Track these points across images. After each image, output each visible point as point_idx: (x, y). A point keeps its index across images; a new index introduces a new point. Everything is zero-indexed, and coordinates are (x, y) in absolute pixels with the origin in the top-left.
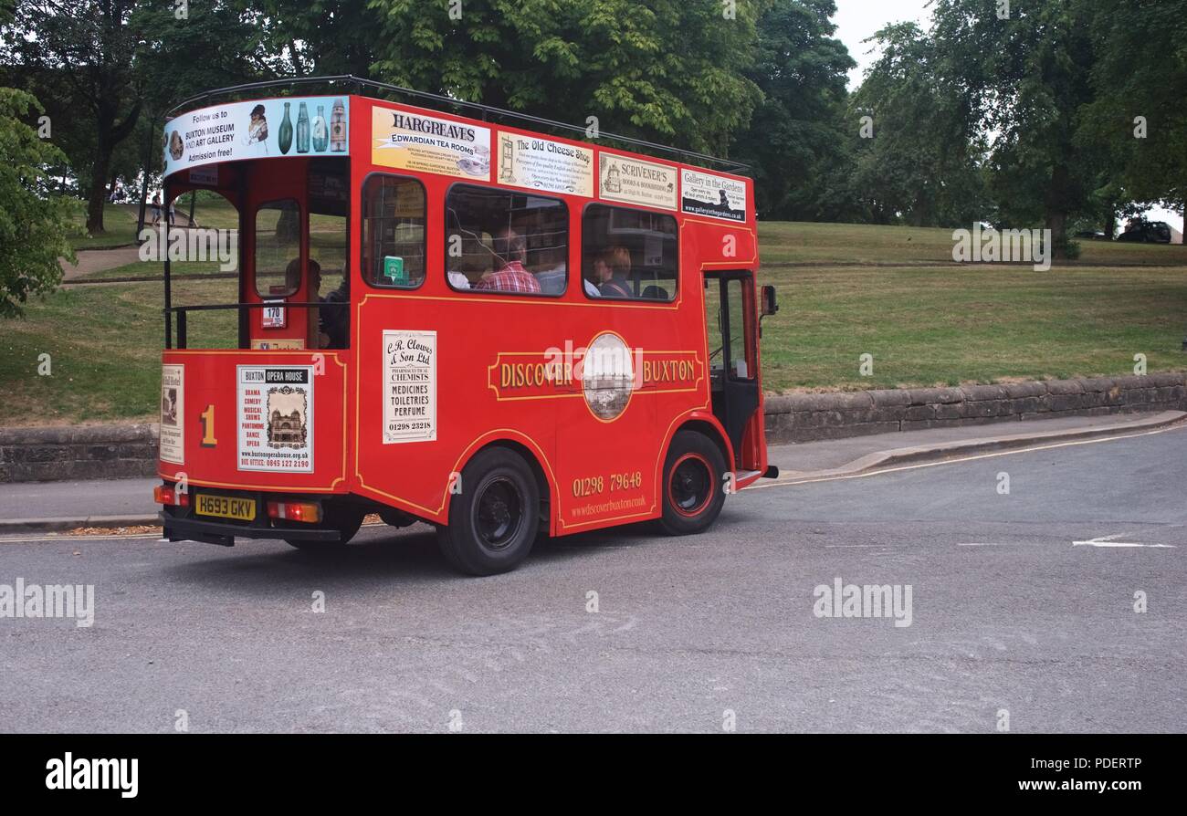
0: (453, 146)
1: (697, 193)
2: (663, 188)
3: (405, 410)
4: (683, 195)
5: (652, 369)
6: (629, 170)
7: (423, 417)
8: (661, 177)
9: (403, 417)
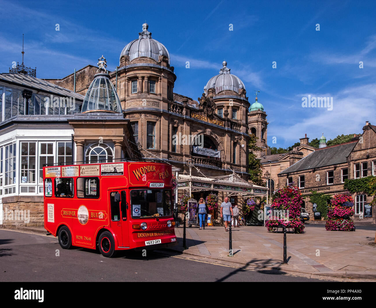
0: (55, 172)
1: (106, 170)
2: (96, 171)
4: (101, 171)
5: (93, 214)
6: (87, 168)
8: (95, 168)
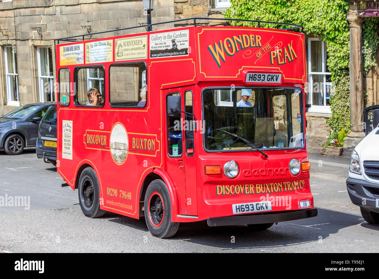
0: (75, 53)
1: (157, 46)
2: (140, 48)
4: (151, 49)
5: (136, 142)
6: (126, 43)
7: (69, 150)
8: (140, 43)
9: (66, 150)
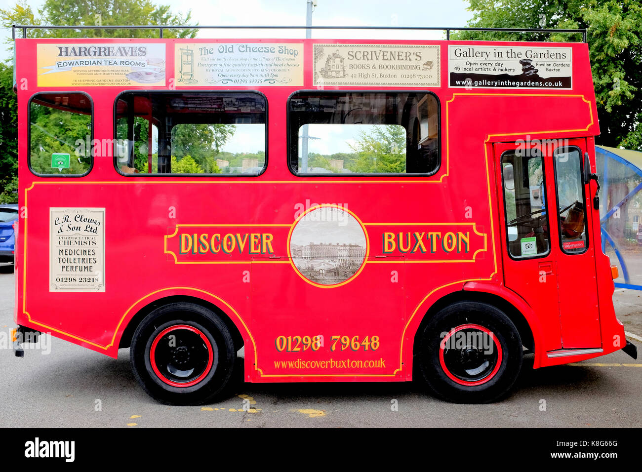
0: (122, 63)
1: (474, 67)
2: (416, 67)
3: (72, 268)
4: (451, 70)
5: (396, 240)
6: (360, 55)
7: (89, 273)
8: (413, 57)
9: (70, 273)
